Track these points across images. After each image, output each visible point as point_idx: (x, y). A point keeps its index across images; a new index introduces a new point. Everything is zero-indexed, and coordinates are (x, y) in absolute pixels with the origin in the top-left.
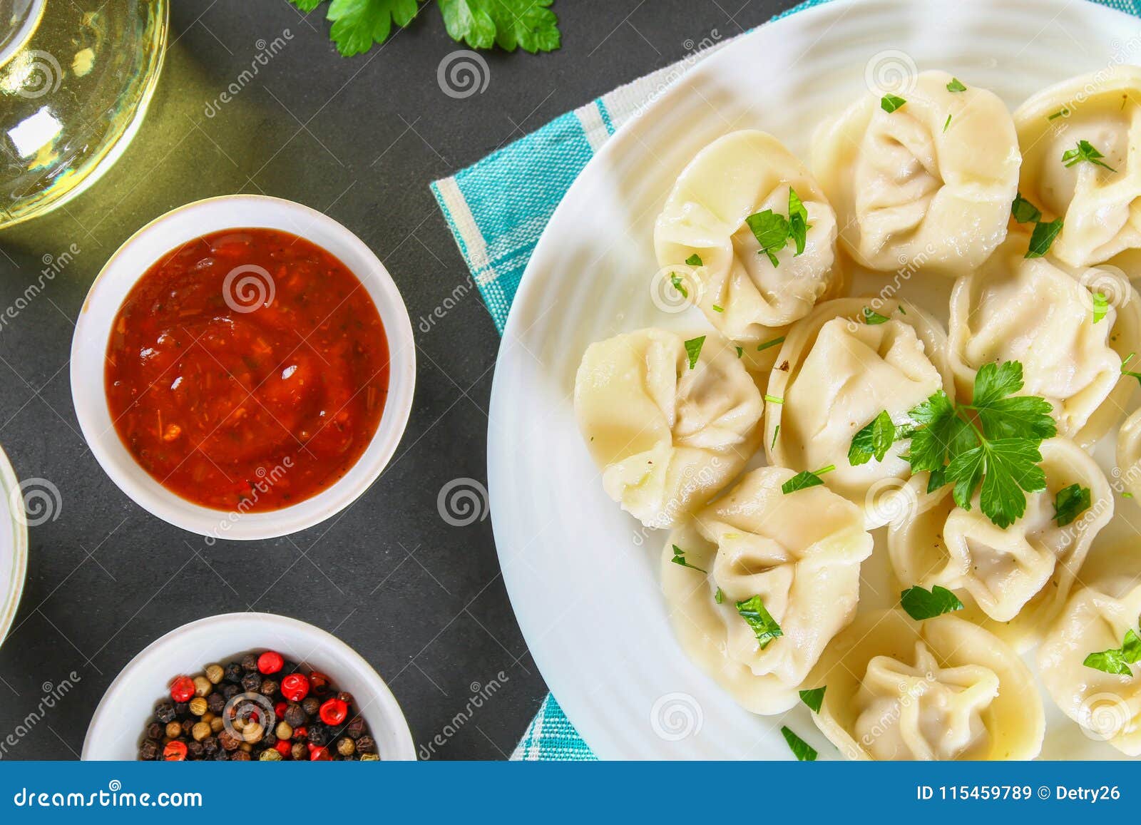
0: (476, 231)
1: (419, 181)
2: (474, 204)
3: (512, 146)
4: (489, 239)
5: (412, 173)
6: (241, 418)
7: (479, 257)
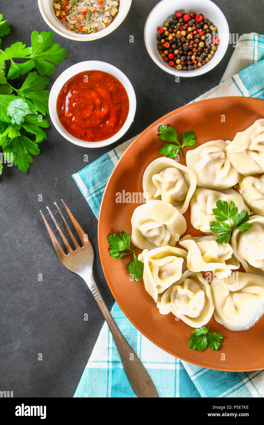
0: (85, 186)
1: (69, 174)
2: (84, 179)
3: (92, 163)
4: (88, 188)
5: (67, 172)
6: (88, 117)
7: (86, 193)
